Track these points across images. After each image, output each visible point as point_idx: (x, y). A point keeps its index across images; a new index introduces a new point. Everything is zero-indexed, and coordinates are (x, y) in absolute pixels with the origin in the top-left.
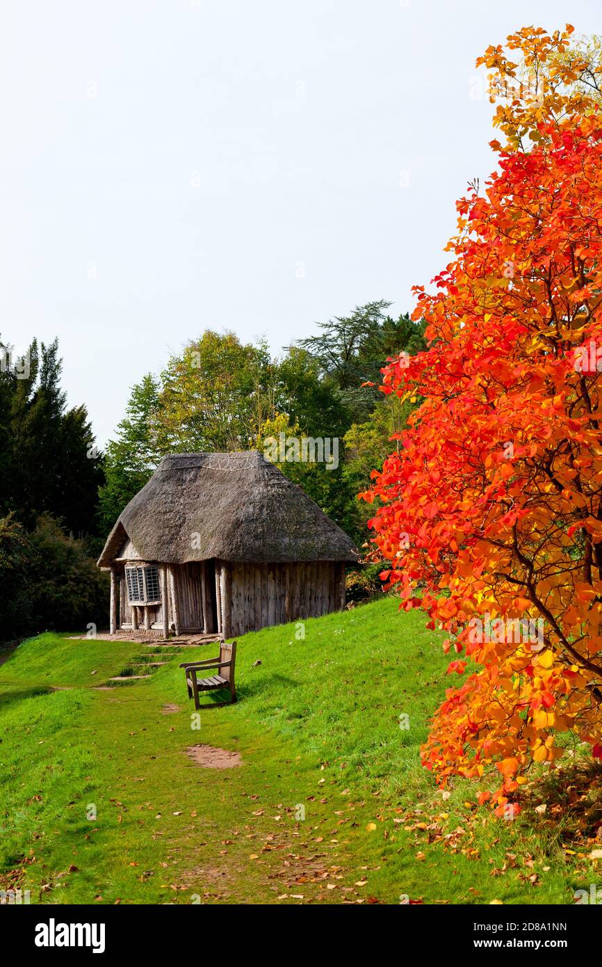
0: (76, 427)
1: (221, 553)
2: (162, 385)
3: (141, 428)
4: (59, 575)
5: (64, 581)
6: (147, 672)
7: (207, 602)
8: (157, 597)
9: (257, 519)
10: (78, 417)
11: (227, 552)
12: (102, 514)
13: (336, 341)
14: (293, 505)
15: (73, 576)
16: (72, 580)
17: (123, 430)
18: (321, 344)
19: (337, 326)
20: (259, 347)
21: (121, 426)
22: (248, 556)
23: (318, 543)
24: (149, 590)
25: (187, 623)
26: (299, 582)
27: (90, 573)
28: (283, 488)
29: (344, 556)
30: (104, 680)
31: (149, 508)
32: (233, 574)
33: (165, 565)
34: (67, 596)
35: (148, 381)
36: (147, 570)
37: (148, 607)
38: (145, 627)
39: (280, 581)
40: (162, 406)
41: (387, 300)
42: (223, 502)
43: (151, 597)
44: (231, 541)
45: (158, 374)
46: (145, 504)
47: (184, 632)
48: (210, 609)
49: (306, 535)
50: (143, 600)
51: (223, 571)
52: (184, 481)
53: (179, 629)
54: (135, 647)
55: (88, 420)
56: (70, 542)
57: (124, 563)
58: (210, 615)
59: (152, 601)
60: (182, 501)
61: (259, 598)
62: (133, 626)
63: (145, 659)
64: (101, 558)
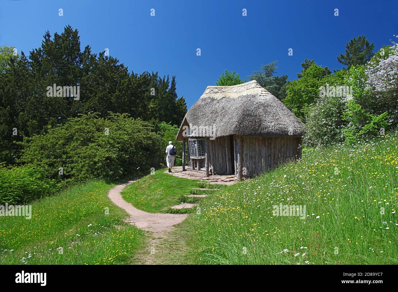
7: (228, 158)
8: (203, 155)
24: (199, 151)
25: (218, 168)
26: (278, 148)
32: (243, 143)
36: (198, 142)
37: (199, 159)
38: (197, 169)
39: (268, 147)
47: (217, 173)
50: (196, 156)
51: (238, 142)
53: (214, 172)
57: (188, 138)
58: (231, 165)
59: (201, 157)
61: (257, 156)
62: (192, 168)
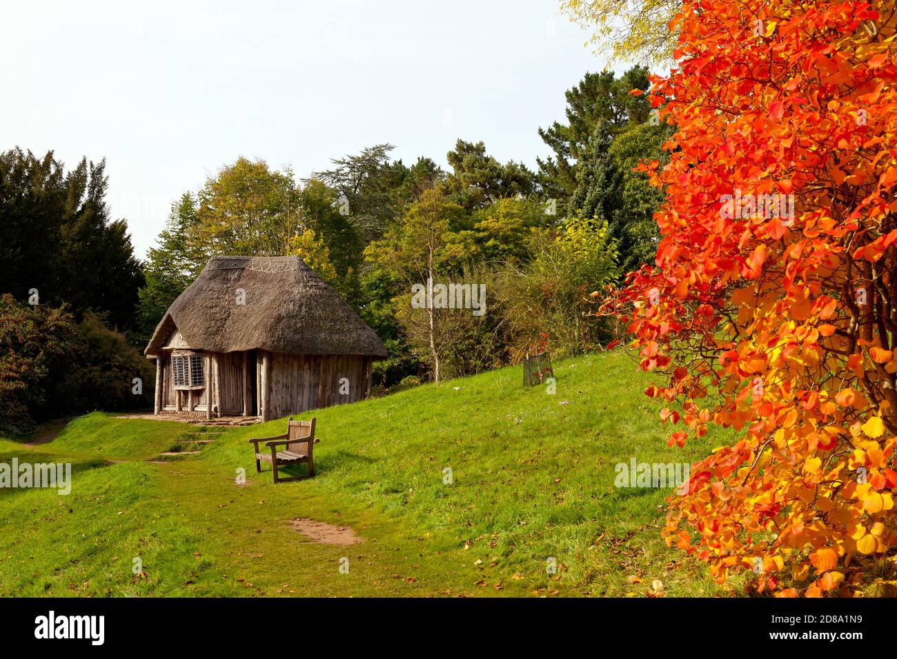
0: (117, 237)
1: (264, 344)
2: (199, 203)
3: (179, 239)
4: (104, 362)
5: (109, 368)
6: (195, 449)
7: (247, 388)
8: (201, 382)
9: (296, 316)
10: (120, 228)
11: (269, 343)
12: (141, 312)
13: (347, 176)
14: (329, 304)
15: (118, 364)
16: (116, 367)
17: (163, 240)
18: (334, 178)
19: (348, 163)
20: (285, 175)
21: (161, 236)
22: (288, 348)
23: (350, 339)
24: (194, 376)
25: (228, 406)
26: (331, 371)
27: (132, 361)
28: (320, 289)
29: (372, 351)
30: (156, 455)
31: (197, 302)
32: (273, 364)
33: (211, 354)
34: (111, 381)
35: (187, 199)
36: (193, 359)
37: (192, 391)
38: (189, 409)
39: (314, 371)
40: (198, 220)
41: (391, 144)
42: (266, 300)
43: (195, 383)
44: (273, 334)
45: (196, 193)
46: (193, 299)
47: (225, 414)
48: (250, 395)
49: (341, 332)
50: (187, 384)
51: (264, 361)
52: (229, 280)
53: (221, 412)
54: (182, 425)
55: (128, 232)
56: (115, 334)
57: (171, 350)
58: (250, 400)
59: (195, 386)
60: (227, 297)
61: (295, 386)
62: (176, 408)
63: (192, 437)
64: (148, 347)
